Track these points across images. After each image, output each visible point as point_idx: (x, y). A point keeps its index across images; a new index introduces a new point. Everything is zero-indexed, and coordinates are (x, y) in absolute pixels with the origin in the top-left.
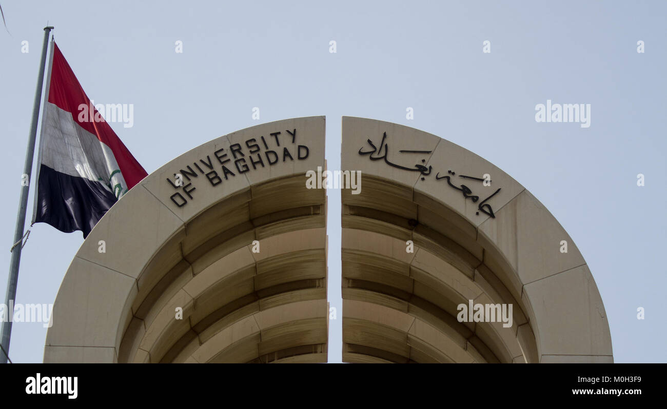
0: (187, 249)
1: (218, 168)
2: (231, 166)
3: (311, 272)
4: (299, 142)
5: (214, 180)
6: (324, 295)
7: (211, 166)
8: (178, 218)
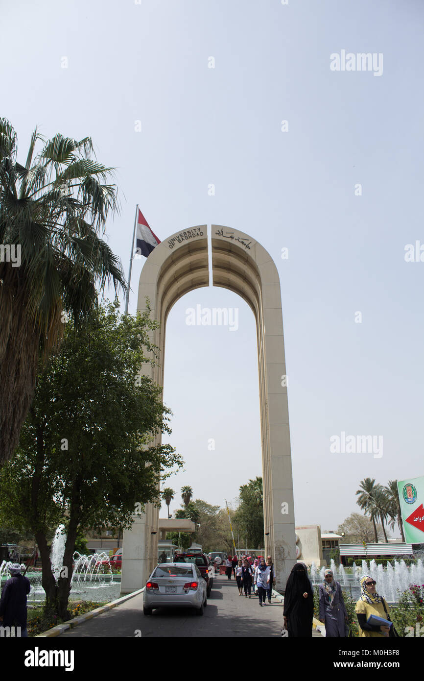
0: (173, 259)
1: (181, 238)
2: (184, 238)
3: (205, 264)
4: (201, 231)
5: (180, 241)
6: (208, 270)
7: (178, 238)
8: (171, 251)
